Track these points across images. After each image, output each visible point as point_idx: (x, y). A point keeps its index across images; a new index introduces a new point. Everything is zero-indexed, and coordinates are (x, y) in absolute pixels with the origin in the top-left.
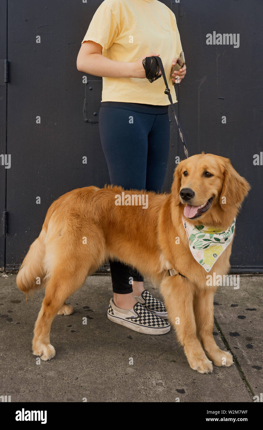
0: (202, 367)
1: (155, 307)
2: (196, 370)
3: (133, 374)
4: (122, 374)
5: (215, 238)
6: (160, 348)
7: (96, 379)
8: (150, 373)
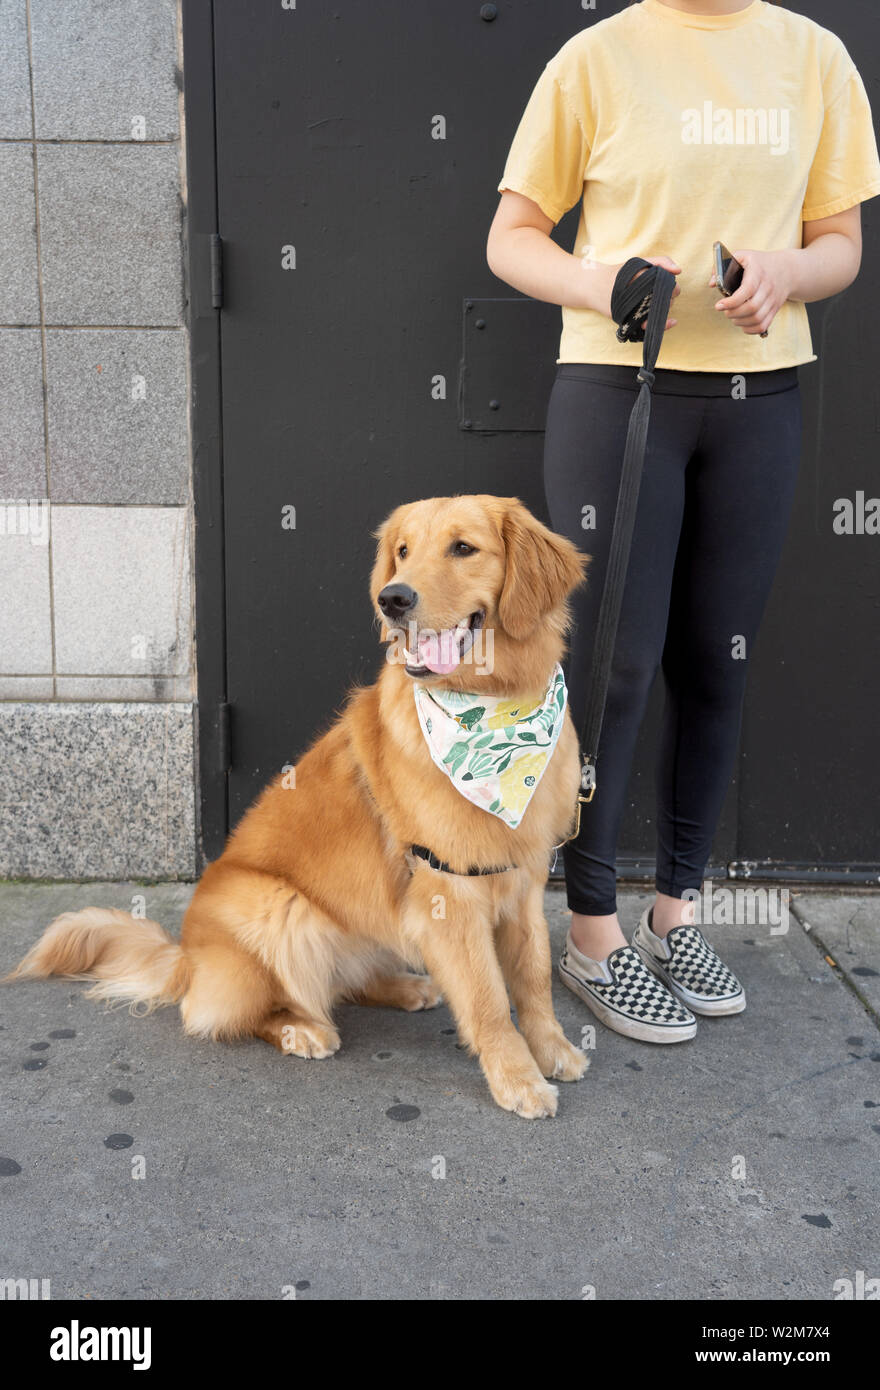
0: (528, 1103)
1: (688, 976)
2: (513, 1112)
3: (667, 1171)
4: (632, 1170)
5: (520, 735)
6: (729, 1098)
7: (561, 1183)
8: (715, 1168)
